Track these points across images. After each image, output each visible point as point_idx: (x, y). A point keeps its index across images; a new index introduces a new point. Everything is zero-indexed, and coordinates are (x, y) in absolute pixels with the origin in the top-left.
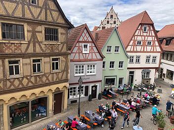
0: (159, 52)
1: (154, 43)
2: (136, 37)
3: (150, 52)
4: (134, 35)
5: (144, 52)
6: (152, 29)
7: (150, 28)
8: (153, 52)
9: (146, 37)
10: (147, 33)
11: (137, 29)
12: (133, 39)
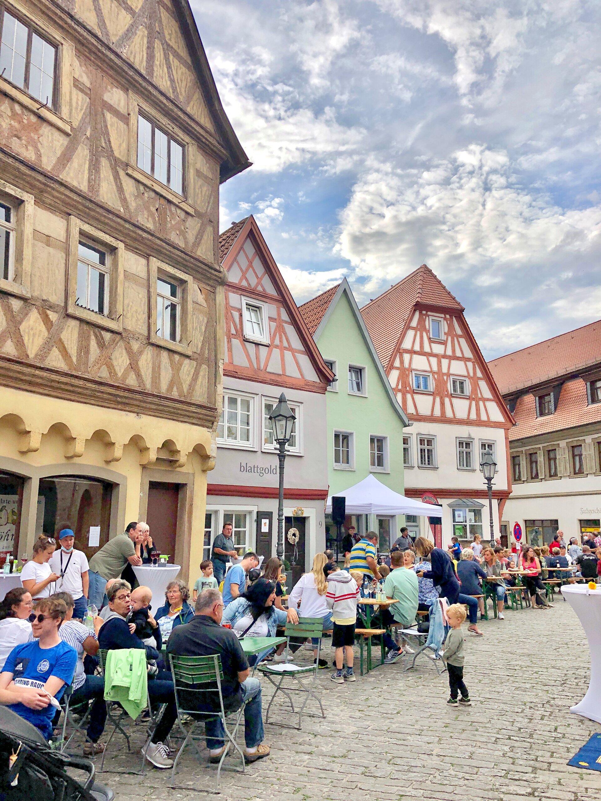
0: (497, 425)
1: (475, 387)
2: (407, 357)
3: (467, 422)
4: (399, 351)
5: (443, 420)
6: (459, 331)
7: (451, 327)
8: (479, 423)
9: (445, 362)
10: (444, 343)
11: (408, 327)
12: (397, 364)
